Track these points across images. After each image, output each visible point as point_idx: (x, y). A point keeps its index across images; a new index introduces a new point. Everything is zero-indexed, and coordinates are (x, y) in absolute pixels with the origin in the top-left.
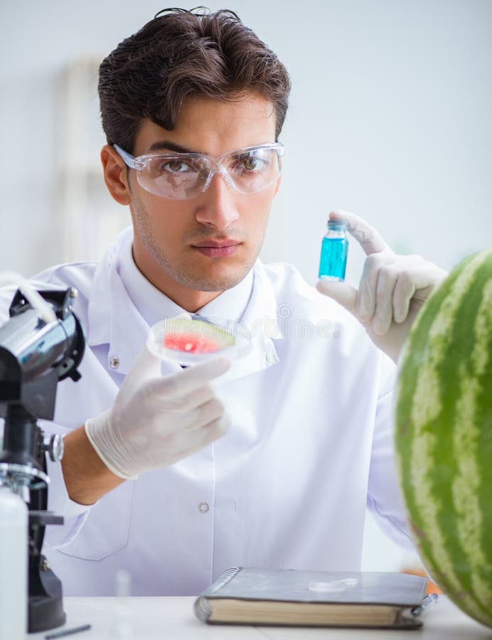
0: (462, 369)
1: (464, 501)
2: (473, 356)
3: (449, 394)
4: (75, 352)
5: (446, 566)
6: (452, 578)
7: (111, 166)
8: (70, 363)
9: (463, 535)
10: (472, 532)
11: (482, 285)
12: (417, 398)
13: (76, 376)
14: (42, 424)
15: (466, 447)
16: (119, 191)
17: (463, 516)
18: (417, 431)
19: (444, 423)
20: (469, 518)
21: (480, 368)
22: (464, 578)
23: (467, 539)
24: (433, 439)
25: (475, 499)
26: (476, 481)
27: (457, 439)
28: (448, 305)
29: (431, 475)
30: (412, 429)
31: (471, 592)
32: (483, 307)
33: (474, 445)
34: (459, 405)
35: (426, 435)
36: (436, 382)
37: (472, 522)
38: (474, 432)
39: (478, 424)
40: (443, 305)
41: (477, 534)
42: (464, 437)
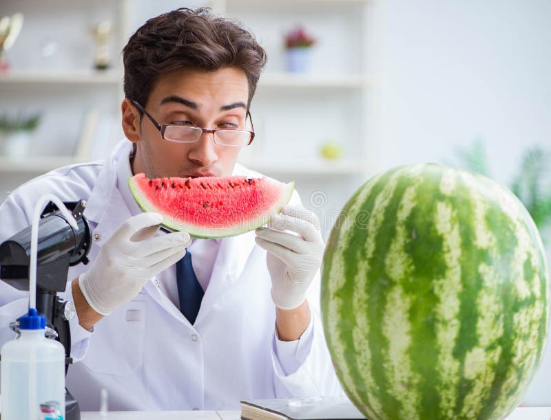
0: (359, 254)
1: (360, 344)
2: (366, 245)
3: (351, 272)
4: (85, 244)
5: (353, 388)
6: (356, 395)
7: (128, 114)
8: (83, 251)
9: (360, 366)
10: (365, 364)
11: (375, 197)
12: (332, 274)
13: (86, 261)
14: (59, 294)
15: (361, 306)
16: (130, 131)
17: (359, 354)
18: (331, 296)
19: (347, 290)
20: (363, 356)
21: (370, 255)
22: (363, 395)
23: (362, 369)
24: (340, 301)
25: (367, 342)
26: (367, 330)
27: (355, 301)
28: (353, 211)
29: (340, 326)
30: (329, 294)
31: (369, 405)
32: (374, 212)
33: (366, 306)
34: (356, 279)
35: (336, 299)
36: (343, 263)
37: (365, 358)
38: (365, 297)
39: (368, 291)
40: (350, 211)
41: (369, 366)
42: (359, 300)
